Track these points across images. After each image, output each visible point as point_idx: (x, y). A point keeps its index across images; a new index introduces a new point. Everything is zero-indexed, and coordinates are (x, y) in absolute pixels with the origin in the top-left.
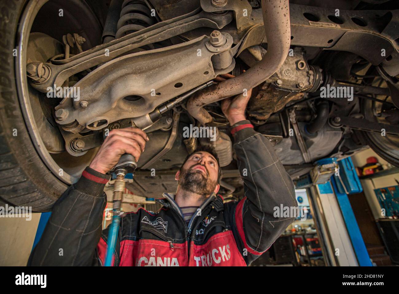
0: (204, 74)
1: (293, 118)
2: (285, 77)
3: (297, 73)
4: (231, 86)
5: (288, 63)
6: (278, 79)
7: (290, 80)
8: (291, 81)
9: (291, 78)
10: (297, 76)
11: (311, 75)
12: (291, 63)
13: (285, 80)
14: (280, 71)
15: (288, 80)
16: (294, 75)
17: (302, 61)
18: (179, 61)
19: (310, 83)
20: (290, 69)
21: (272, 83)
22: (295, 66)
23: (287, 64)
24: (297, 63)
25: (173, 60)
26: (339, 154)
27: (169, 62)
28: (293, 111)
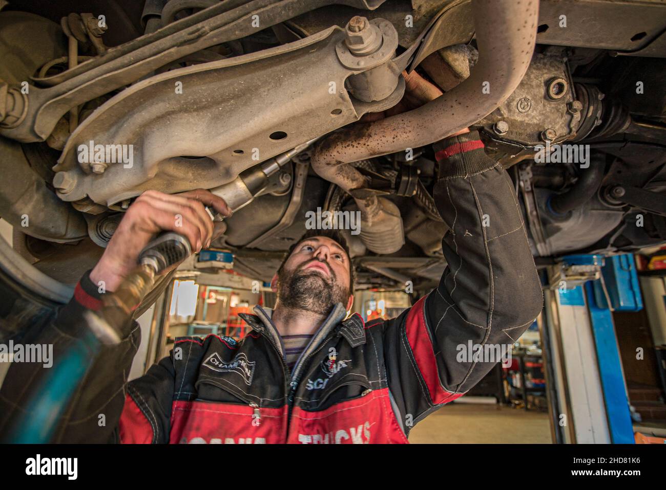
0: (332, 113)
1: (526, 181)
2: (516, 114)
3: (544, 106)
4: (394, 133)
5: (527, 84)
6: (499, 120)
7: (527, 122)
8: (528, 125)
9: (530, 118)
10: (543, 114)
11: (576, 111)
12: (534, 83)
13: (517, 121)
14: (506, 104)
15: (522, 122)
16: (538, 111)
17: (559, 80)
18: (278, 85)
19: (571, 130)
20: (530, 98)
21: (486, 128)
22: (543, 91)
23: (526, 87)
24: (548, 83)
25: (266, 82)
26: (608, 251)
27: (257, 88)
28: (529, 168)
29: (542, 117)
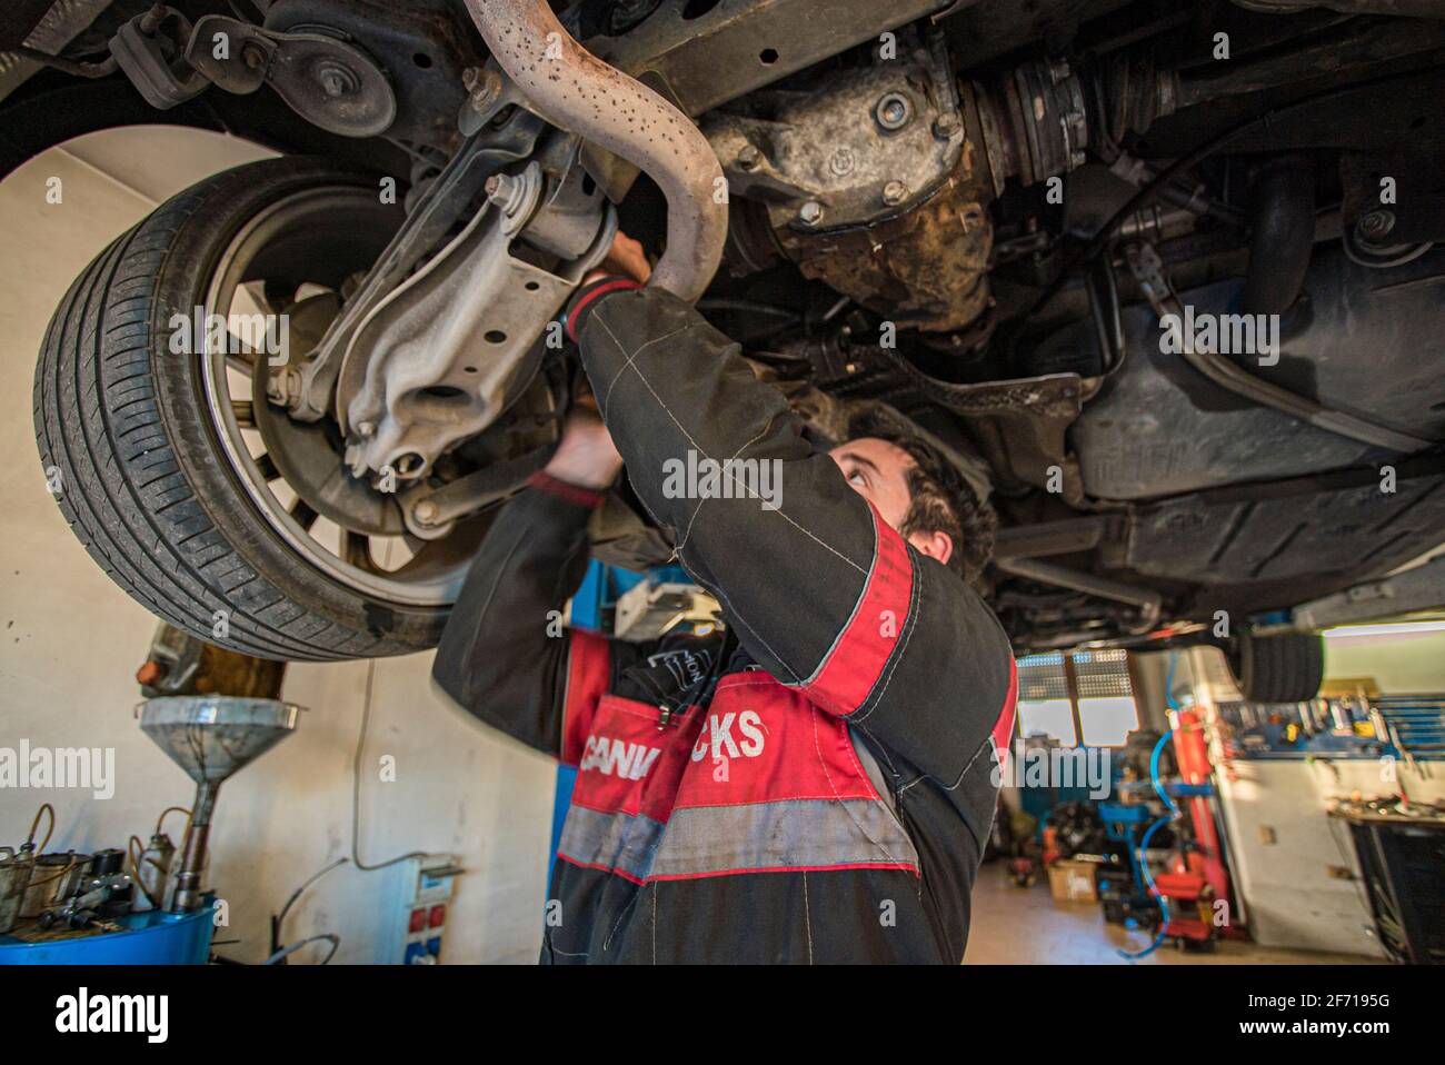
0: (528, 291)
2: (835, 182)
3: (882, 147)
6: (803, 204)
7: (857, 186)
8: (862, 190)
9: (860, 177)
10: (881, 163)
11: (947, 129)
13: (841, 192)
14: (812, 171)
15: (850, 191)
16: (871, 162)
17: (890, 97)
20: (849, 148)
22: (869, 126)
23: (835, 134)
24: (874, 111)
29: (883, 168)
